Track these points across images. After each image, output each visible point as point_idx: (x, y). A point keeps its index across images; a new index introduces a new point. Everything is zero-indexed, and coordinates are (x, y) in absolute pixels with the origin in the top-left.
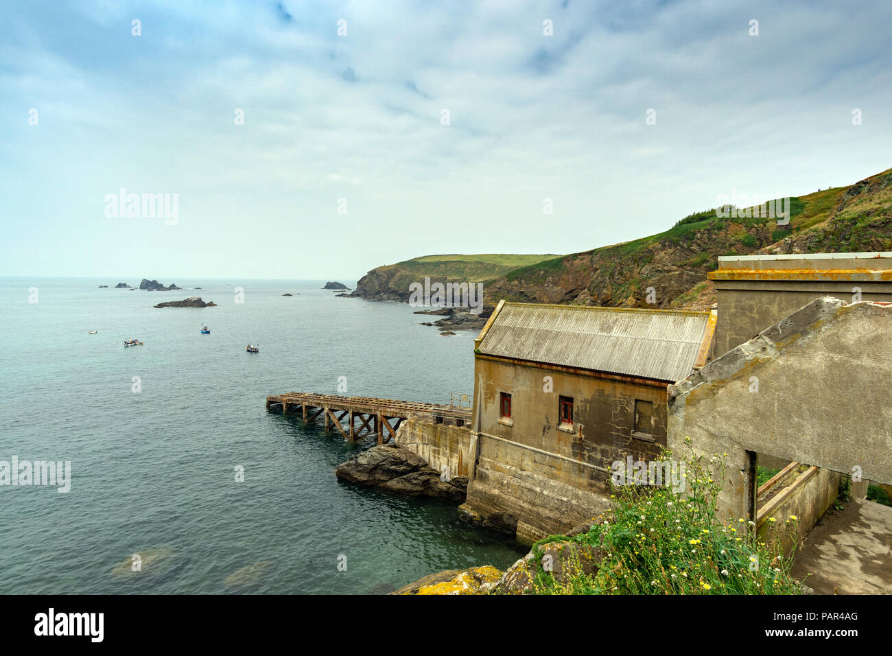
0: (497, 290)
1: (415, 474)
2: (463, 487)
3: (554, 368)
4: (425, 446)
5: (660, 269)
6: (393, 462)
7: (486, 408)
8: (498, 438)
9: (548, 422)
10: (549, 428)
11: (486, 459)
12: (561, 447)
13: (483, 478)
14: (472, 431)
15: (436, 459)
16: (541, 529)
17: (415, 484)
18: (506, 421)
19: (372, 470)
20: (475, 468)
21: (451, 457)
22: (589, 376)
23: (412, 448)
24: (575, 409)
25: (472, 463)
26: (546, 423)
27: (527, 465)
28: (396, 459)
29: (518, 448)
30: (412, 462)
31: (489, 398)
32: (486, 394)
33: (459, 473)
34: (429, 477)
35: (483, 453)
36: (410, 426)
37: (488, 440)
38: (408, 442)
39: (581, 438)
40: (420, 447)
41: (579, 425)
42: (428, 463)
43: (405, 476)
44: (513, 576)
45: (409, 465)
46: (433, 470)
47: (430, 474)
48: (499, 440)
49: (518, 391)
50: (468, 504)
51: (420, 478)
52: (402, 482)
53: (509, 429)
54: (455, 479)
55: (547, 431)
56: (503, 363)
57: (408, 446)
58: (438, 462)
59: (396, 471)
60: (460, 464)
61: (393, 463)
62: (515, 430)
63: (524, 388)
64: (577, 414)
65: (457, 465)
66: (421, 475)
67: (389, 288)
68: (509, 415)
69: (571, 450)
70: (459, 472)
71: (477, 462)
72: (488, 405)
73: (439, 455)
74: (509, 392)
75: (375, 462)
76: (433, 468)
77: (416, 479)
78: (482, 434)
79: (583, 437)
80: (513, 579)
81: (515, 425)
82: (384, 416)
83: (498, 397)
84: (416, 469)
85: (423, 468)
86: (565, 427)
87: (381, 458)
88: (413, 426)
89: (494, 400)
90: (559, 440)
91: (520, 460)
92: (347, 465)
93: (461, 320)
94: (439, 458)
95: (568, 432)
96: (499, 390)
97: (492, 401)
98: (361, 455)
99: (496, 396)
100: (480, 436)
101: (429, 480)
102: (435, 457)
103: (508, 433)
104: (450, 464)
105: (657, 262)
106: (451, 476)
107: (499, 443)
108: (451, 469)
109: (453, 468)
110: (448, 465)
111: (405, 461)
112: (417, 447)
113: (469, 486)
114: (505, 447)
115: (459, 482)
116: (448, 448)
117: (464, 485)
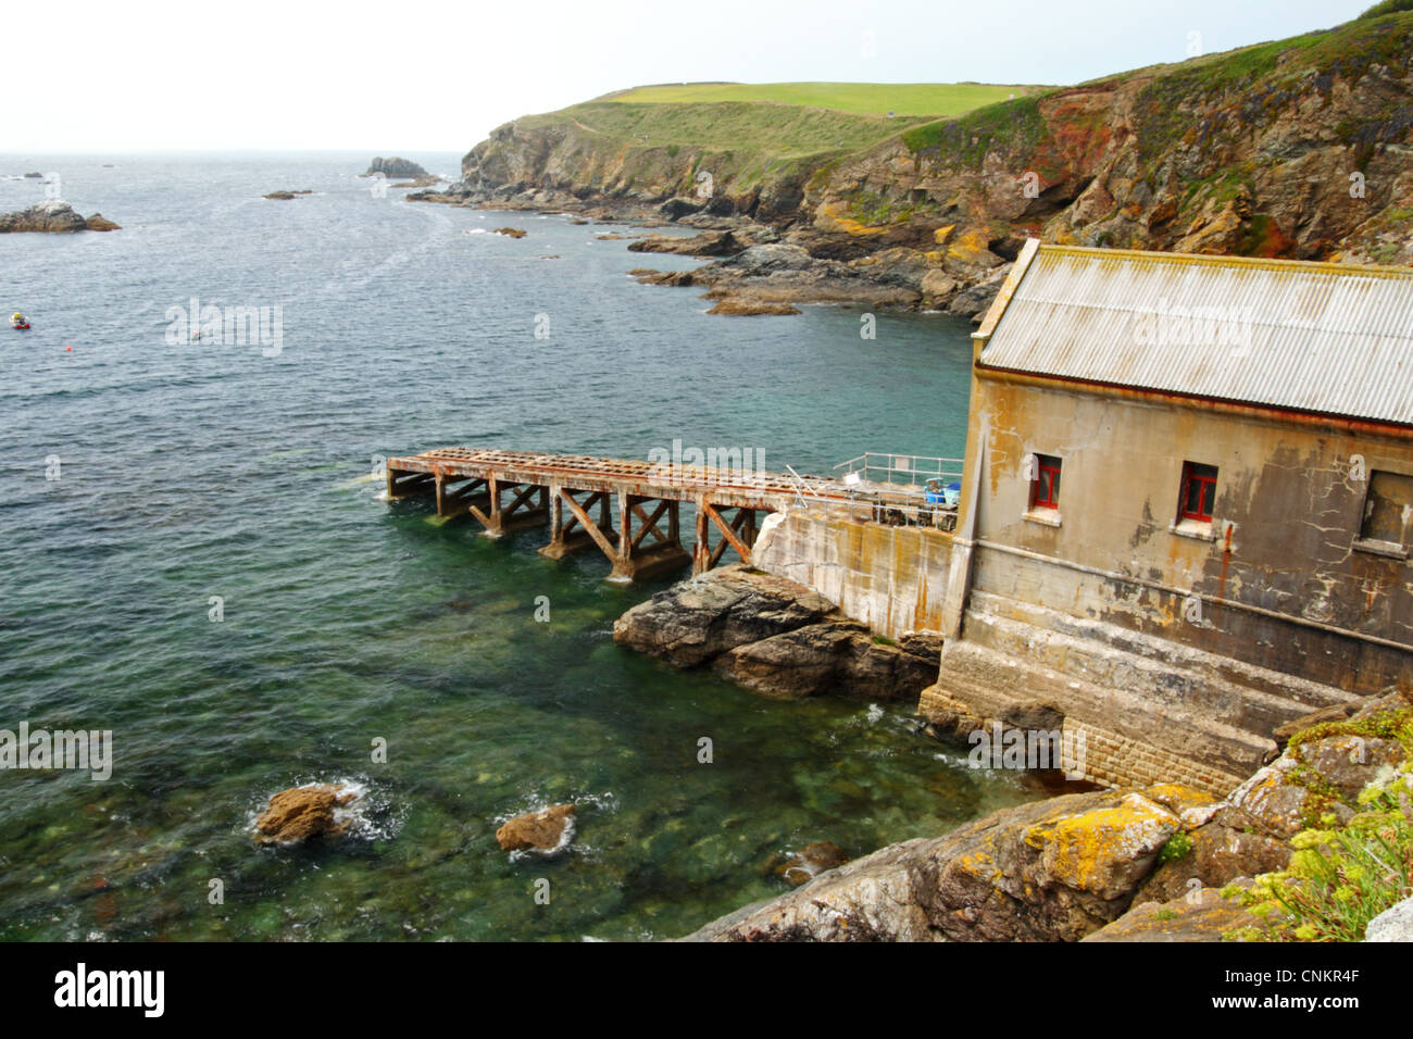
1: (816, 628)
2: (928, 654)
3: (1177, 400)
4: (832, 570)
6: (764, 603)
7: (995, 486)
8: (1021, 551)
9: (1149, 517)
10: (1151, 531)
11: (989, 596)
12: (1177, 569)
13: (986, 635)
14: (957, 539)
15: (860, 596)
16: (1118, 731)
17: (820, 649)
18: (1046, 515)
19: (715, 620)
20: (963, 615)
21: (899, 592)
22: (1272, 420)
23: (795, 573)
24: (1220, 490)
25: (955, 603)
26: (1142, 521)
28: (769, 598)
29: (1067, 572)
30: (813, 606)
31: (1004, 466)
32: (995, 458)
33: (917, 625)
34: (847, 634)
35: (980, 582)
36: (793, 527)
37: (996, 558)
38: (788, 560)
39: (1228, 551)
40: (819, 571)
41: (1226, 524)
42: (838, 604)
43: (795, 633)
45: (800, 610)
46: (852, 620)
47: (849, 628)
48: (1022, 557)
49: (1081, 452)
50: (944, 687)
51: (828, 636)
52: (790, 645)
53: (1051, 534)
54: (908, 637)
55: (1144, 536)
56: (1045, 388)
57: (787, 569)
58: (863, 604)
59: (772, 623)
60: (920, 607)
61: (762, 607)
62: (1064, 539)
63: (1096, 446)
64: (1223, 500)
65: (913, 609)
66: (831, 629)
68: (1052, 505)
69: (1200, 577)
70: (916, 623)
71: (967, 603)
72: (999, 482)
73: (867, 587)
74: (1056, 454)
75: (724, 604)
76: (850, 615)
77: (820, 638)
78: (982, 542)
79: (1233, 548)
81: (1068, 527)
82: (712, 505)
83: (1028, 464)
84: (816, 617)
85: (832, 617)
86: (1190, 527)
87: (731, 597)
88: (801, 526)
89: (1017, 470)
90: (1174, 555)
91: (1073, 597)
92: (656, 611)
94: (866, 595)
95: (1198, 538)
96: (1032, 451)
97: (1010, 471)
98: (681, 590)
99: (1025, 461)
100: (977, 549)
101: (848, 640)
102: (856, 593)
103: (1048, 539)
104: (894, 607)
105: (1304, 117)
106: (897, 631)
107: (1022, 563)
108: (897, 617)
109: (902, 615)
110: (889, 609)
111: (791, 602)
112: (811, 572)
113: (945, 651)
114: (1038, 570)
115: (920, 643)
116: (891, 573)
117: (931, 649)
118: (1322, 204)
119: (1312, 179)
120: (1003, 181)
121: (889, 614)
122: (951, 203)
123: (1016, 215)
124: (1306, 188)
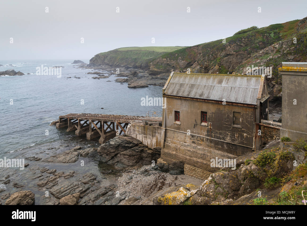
0: (156, 63)
1: (137, 147)
2: (159, 152)
3: (199, 100)
4: (140, 135)
5: (228, 53)
6: (127, 143)
7: (168, 118)
8: (174, 130)
9: (196, 122)
10: (197, 125)
11: (169, 139)
12: (202, 132)
13: (169, 147)
14: (162, 128)
15: (146, 140)
17: (137, 152)
18: (178, 123)
19: (117, 147)
20: (164, 143)
21: (153, 139)
22: (214, 103)
23: (134, 136)
24: (208, 117)
25: (162, 141)
26: (195, 123)
27: (187, 140)
28: (128, 141)
29: (183, 134)
30: (136, 142)
31: (170, 113)
32: (168, 112)
34: (143, 148)
35: (167, 136)
36: (133, 127)
37: (170, 131)
38: (132, 133)
39: (211, 128)
40: (138, 135)
41: (210, 123)
42: (142, 142)
43: (133, 149)
44: (205, 187)
45: (134, 144)
46: (145, 145)
47: (143, 147)
48: (175, 131)
49: (183, 110)
50: (162, 158)
51: (139, 149)
52: (132, 151)
53: (179, 126)
54: (155, 148)
55: (196, 126)
56: (176, 99)
57: (132, 135)
58: (146, 142)
59: (128, 147)
60: (157, 142)
61: (126, 143)
62: (182, 127)
63: (185, 109)
64: (209, 118)
65: (155, 142)
66: (140, 147)
67: (105, 63)
68: (179, 120)
69: (206, 134)
70: (156, 145)
71: (165, 141)
72: (169, 116)
73: (147, 138)
74: (178, 111)
75: (118, 143)
76: (144, 144)
77: (137, 149)
78: (167, 128)
79: (212, 128)
80: (205, 188)
81: (182, 124)
82: (119, 123)
83: (173, 113)
84: (137, 145)
85: (140, 145)
86: (203, 124)
87: (120, 141)
88: (134, 126)
89: (172, 114)
90: (201, 129)
91: (184, 139)
92: (105, 145)
93: (141, 77)
94: (147, 140)
95: (205, 126)
96: (174, 110)
97: (171, 114)
98: (111, 141)
99: (173, 112)
100: (166, 130)
101: (143, 149)
102: (145, 139)
103: (178, 128)
104: (152, 142)
105: (227, 50)
106: (153, 147)
107: (175, 132)
108: (153, 144)
109: (154, 144)
110: (151, 142)
111: (132, 142)
112: (136, 135)
113: (161, 151)
114: (177, 133)
115: (157, 149)
116: (151, 135)
117: (159, 150)
118: (232, 64)
119: (230, 60)
120: (181, 62)
121: (151, 143)
122: (173, 65)
123: (184, 67)
124: (229, 62)
